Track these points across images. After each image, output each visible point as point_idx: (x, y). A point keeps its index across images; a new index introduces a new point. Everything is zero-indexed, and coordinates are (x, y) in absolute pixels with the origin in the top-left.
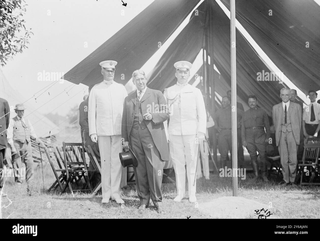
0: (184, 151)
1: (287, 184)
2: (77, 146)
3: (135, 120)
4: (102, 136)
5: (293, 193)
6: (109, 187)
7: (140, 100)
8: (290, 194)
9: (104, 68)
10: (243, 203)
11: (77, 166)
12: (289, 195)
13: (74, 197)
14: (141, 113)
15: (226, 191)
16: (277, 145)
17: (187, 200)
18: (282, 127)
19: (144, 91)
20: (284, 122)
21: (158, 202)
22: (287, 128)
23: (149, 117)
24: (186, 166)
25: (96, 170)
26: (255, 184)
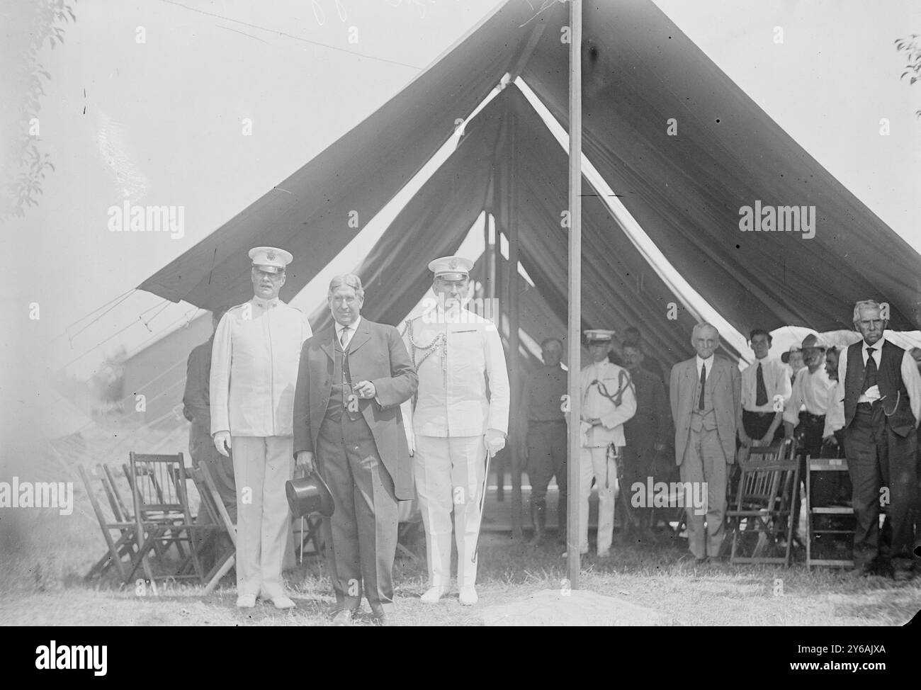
0: (451, 477)
1: (697, 561)
2: (166, 462)
3: (334, 397)
4: (243, 437)
5: (714, 581)
6: (257, 566)
7: (344, 350)
8: (707, 583)
9: (257, 266)
10: (592, 606)
11: (159, 515)
12: (703, 585)
13: (156, 594)
14: (349, 380)
15: (549, 577)
16: (678, 462)
17: (455, 600)
18: (692, 418)
19: (355, 326)
20: (698, 407)
21: (383, 605)
22: (704, 421)
23: (369, 391)
24: (453, 514)
25: (215, 525)
26: (619, 562)
